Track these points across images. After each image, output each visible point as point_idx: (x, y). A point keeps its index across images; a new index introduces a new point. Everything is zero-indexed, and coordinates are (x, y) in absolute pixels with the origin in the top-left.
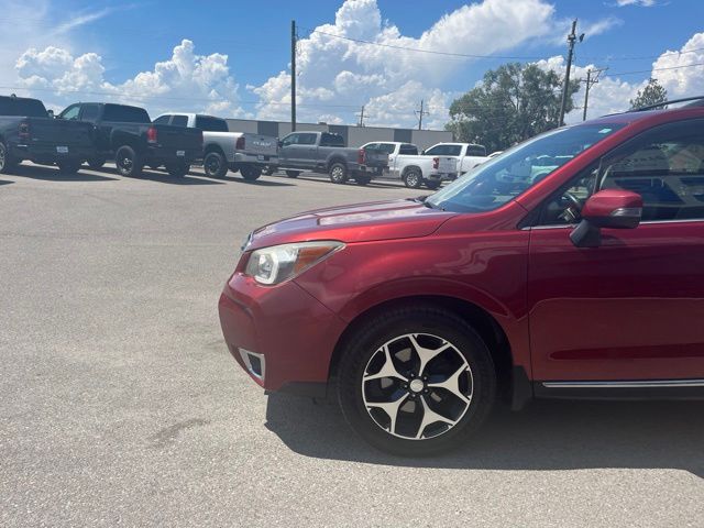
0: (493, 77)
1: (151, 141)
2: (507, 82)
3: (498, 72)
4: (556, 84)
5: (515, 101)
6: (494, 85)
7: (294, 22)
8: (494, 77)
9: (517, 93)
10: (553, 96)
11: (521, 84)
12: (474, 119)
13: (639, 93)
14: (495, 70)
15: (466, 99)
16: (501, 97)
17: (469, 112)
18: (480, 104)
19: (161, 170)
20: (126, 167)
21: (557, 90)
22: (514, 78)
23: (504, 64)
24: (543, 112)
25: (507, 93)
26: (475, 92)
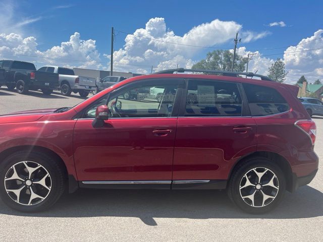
1: (32, 78)
2: (216, 58)
3: (213, 53)
4: (238, 59)
5: (220, 66)
6: (211, 59)
7: (113, 28)
8: (211, 55)
9: (221, 62)
10: (236, 65)
11: (223, 58)
13: (272, 65)
14: (211, 52)
15: (199, 64)
16: (214, 64)
18: (205, 67)
19: (39, 91)
20: (21, 90)
21: (238, 62)
22: (220, 56)
23: (216, 50)
25: (217, 62)
26: (202, 61)
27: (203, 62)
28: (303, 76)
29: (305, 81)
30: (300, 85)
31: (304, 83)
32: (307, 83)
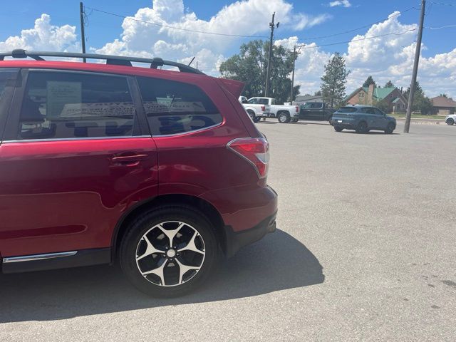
0: (245, 48)
2: (255, 52)
3: (249, 45)
4: (284, 54)
5: (260, 64)
6: (247, 54)
7: (81, 4)
8: (247, 48)
9: (260, 59)
10: (282, 62)
11: (263, 53)
12: (235, 75)
13: (330, 61)
14: (247, 44)
15: (229, 62)
16: (251, 61)
17: (232, 70)
18: (238, 65)
21: (284, 58)
22: (259, 49)
23: (253, 40)
24: (276, 71)
25: (255, 58)
26: (234, 57)
27: (236, 58)
28: (371, 77)
29: (373, 83)
30: (366, 89)
31: (371, 86)
32: (375, 87)
